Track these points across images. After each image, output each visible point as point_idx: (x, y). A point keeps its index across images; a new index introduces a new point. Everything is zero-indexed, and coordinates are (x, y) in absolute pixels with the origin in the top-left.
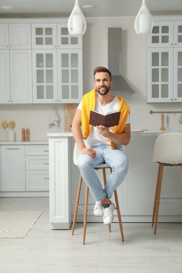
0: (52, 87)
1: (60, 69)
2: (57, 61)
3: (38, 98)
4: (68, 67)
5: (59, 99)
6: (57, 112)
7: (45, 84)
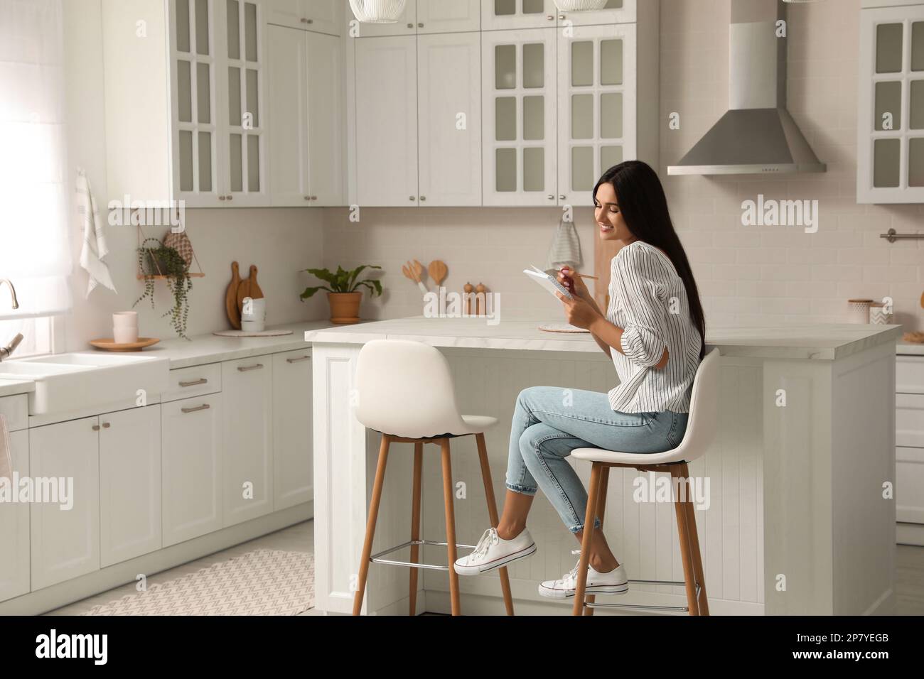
0: (540, 151)
1: (566, 91)
2: (557, 66)
3: (500, 187)
4: (591, 85)
5: (561, 193)
6: (573, 233)
7: (519, 144)
